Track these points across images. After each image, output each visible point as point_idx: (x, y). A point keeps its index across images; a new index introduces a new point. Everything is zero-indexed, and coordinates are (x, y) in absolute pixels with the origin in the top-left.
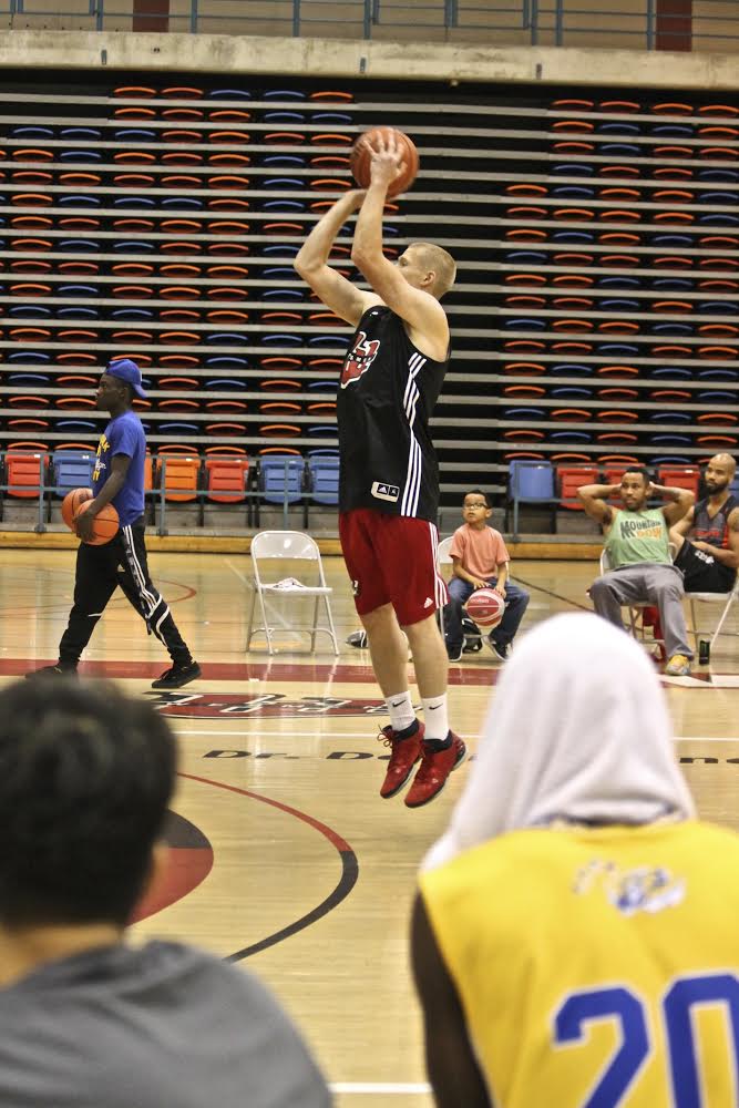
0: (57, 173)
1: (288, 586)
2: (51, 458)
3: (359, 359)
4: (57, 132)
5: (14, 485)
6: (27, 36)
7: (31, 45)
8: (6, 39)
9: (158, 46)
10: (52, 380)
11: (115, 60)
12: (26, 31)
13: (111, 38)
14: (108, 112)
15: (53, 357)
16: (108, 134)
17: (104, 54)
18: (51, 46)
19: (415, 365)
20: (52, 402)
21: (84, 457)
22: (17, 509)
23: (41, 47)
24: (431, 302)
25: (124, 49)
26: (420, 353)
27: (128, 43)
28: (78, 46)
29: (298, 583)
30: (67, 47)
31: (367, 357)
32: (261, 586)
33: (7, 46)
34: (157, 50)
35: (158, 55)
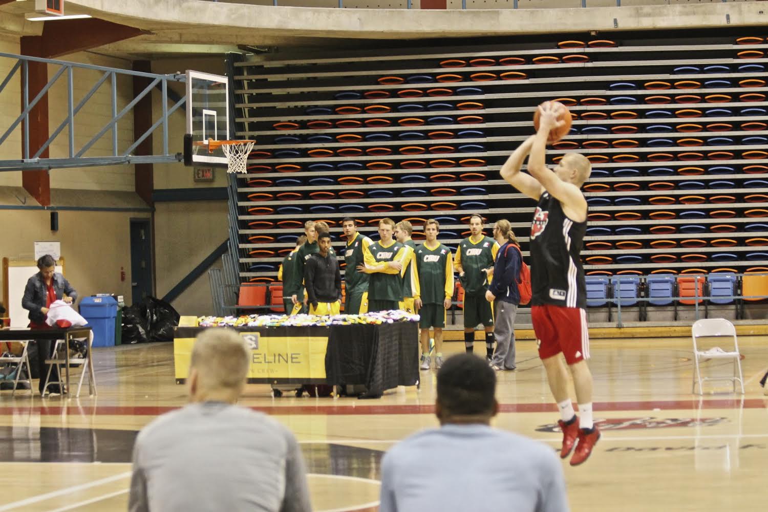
0: (703, 95)
1: (715, 352)
2: (706, 278)
3: (538, 223)
4: (701, 69)
5: (683, 296)
6: (678, 8)
7: (682, 14)
8: (665, 11)
9: (762, 10)
10: (708, 228)
11: (735, 21)
12: (678, 5)
13: (733, 7)
14: (733, 54)
15: (707, 213)
16: (734, 68)
17: (728, 17)
18: (694, 13)
19: (567, 227)
20: (708, 242)
21: (727, 277)
22: (687, 312)
23: (687, 14)
24: (576, 190)
25: (740, 12)
26: (569, 219)
27: (743, 9)
28: (711, 13)
29: (721, 350)
30: (705, 13)
31: (543, 221)
32: (697, 353)
33: (666, 15)
34: (761, 12)
35: (762, 15)
